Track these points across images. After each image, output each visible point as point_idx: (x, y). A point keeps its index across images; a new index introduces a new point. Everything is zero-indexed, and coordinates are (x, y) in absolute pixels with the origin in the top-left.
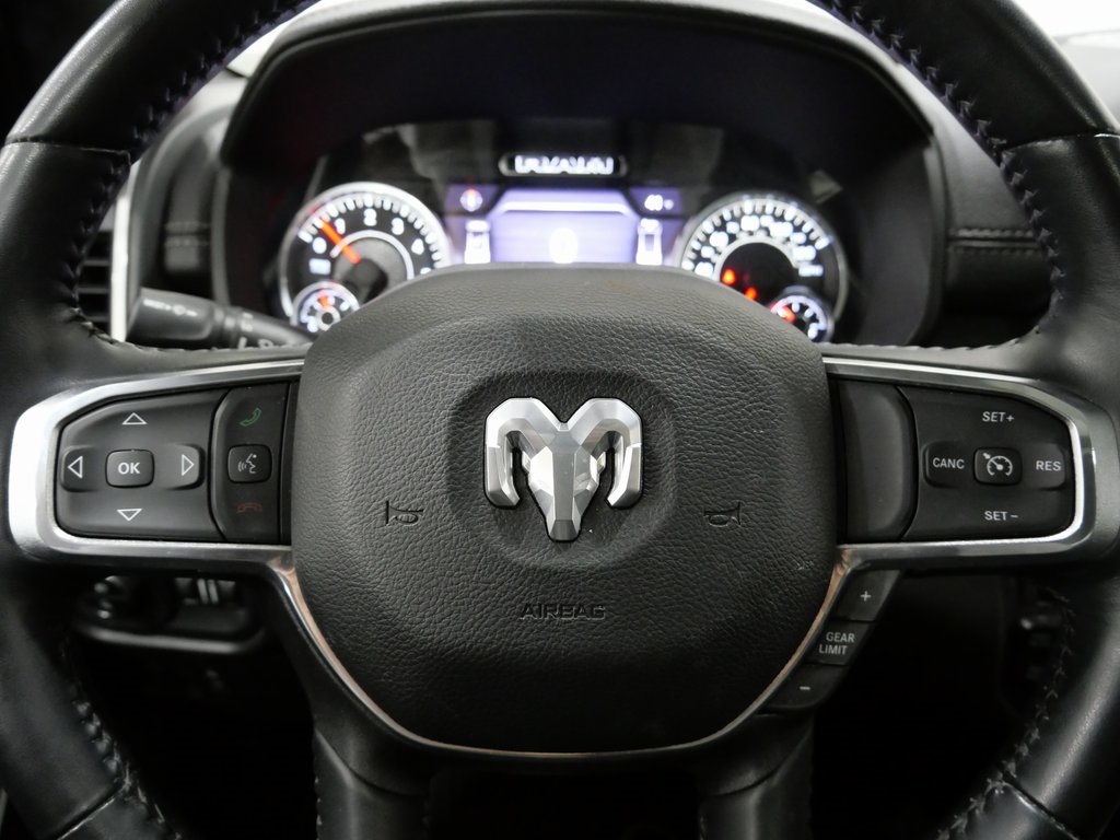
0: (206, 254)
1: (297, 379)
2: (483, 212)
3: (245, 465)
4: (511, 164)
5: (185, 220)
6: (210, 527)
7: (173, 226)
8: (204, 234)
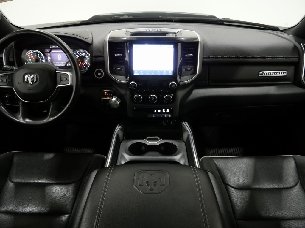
0: (14, 59)
1: (13, 74)
2: (49, 52)
3: (10, 80)
4: (51, 46)
5: (11, 56)
6: (7, 85)
7: (10, 56)
8: (13, 57)
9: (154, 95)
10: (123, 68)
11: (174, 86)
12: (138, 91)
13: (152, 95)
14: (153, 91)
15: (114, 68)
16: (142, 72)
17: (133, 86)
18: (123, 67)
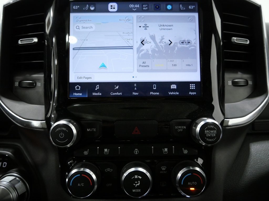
9: (141, 169)
10: (39, 80)
11: (214, 133)
12: (86, 153)
13: (133, 169)
14: (136, 151)
15: (17, 84)
16: (97, 88)
17: (62, 135)
18: (41, 76)
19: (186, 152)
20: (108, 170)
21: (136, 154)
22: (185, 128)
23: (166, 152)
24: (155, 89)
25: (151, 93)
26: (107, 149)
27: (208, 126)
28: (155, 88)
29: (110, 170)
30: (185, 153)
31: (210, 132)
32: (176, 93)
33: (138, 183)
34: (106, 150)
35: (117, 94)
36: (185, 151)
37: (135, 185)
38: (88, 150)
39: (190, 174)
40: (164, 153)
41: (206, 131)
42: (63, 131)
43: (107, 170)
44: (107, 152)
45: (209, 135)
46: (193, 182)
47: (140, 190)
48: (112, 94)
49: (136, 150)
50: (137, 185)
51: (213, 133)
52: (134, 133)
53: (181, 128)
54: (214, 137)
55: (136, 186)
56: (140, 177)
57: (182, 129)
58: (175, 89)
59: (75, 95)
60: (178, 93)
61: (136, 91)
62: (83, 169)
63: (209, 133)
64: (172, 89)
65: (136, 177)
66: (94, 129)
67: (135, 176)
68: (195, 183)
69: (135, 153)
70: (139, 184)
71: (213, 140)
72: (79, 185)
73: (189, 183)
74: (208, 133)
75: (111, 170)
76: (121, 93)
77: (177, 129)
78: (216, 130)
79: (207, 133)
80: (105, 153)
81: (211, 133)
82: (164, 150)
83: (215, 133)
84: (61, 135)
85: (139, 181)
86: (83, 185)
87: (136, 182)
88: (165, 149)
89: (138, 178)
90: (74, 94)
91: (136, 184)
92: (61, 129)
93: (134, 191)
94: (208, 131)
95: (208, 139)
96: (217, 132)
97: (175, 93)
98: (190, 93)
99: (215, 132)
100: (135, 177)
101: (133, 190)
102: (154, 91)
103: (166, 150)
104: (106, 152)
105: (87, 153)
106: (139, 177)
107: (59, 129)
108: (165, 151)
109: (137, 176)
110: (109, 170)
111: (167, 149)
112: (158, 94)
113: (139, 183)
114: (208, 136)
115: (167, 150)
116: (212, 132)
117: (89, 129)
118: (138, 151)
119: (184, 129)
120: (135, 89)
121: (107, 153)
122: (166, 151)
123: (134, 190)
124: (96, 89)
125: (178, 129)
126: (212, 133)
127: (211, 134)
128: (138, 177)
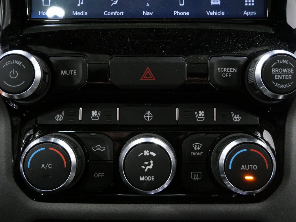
16: (81, 3)
17: (14, 74)
19: (237, 118)
20: (98, 147)
21: (148, 120)
22: (236, 71)
23: (203, 119)
24: (183, 5)
25: (176, 12)
26: (96, 112)
27: (278, 61)
28: (182, 3)
29: (100, 148)
30: (235, 120)
31: (281, 71)
32: (219, 13)
33: (149, 165)
34: (94, 113)
35: (116, 13)
36: (235, 118)
37: (143, 167)
38: (64, 112)
39: (245, 150)
40: (199, 119)
41: (273, 70)
42: (16, 67)
43: (96, 148)
44: (97, 116)
45: (279, 76)
46: (251, 165)
47: (152, 178)
48: (106, 13)
49: (148, 113)
50: (148, 167)
51: (287, 73)
52: (143, 78)
53: (228, 72)
54: (288, 81)
55: (146, 170)
56: (154, 154)
57: (230, 72)
58: (218, 5)
59: (41, 14)
60: (223, 13)
61: (148, 10)
62: (54, 140)
63: (279, 73)
64: (213, 5)
65: (146, 153)
66: (73, 72)
67: (145, 151)
68: (255, 167)
69: (147, 118)
70: (151, 167)
71: (288, 85)
72: (43, 166)
73: (243, 166)
74: (277, 73)
75: (102, 149)
76: (122, 13)
77: (221, 73)
78: (292, 67)
79: (275, 73)
80: (93, 118)
81: (283, 72)
82: (198, 114)
83: (291, 73)
84: (12, 73)
85: (151, 162)
86: (50, 167)
87: (147, 163)
88: (200, 112)
89: (150, 155)
90: (39, 13)
91: (146, 165)
92: (12, 62)
93: (142, 179)
94: (277, 70)
95: (277, 85)
96: (294, 71)
97: (217, 13)
98: (245, 13)
99: (291, 71)
100: (144, 153)
101: (141, 177)
102: (181, 9)
103: (201, 114)
104: (94, 116)
105: (60, 117)
106: (152, 153)
107: (9, 63)
108: (199, 116)
109: (148, 151)
110: (98, 149)
111: (203, 112)
112: (187, 14)
113: (152, 165)
114: (278, 78)
115: (203, 115)
116: (285, 70)
117: (65, 71)
118: (150, 115)
119: (233, 73)
120: (148, 5)
121: (97, 118)
122: (201, 116)
123: (143, 177)
124: (79, 5)
125: (224, 72)
126: (285, 73)
127: (284, 76)
128: (149, 153)
